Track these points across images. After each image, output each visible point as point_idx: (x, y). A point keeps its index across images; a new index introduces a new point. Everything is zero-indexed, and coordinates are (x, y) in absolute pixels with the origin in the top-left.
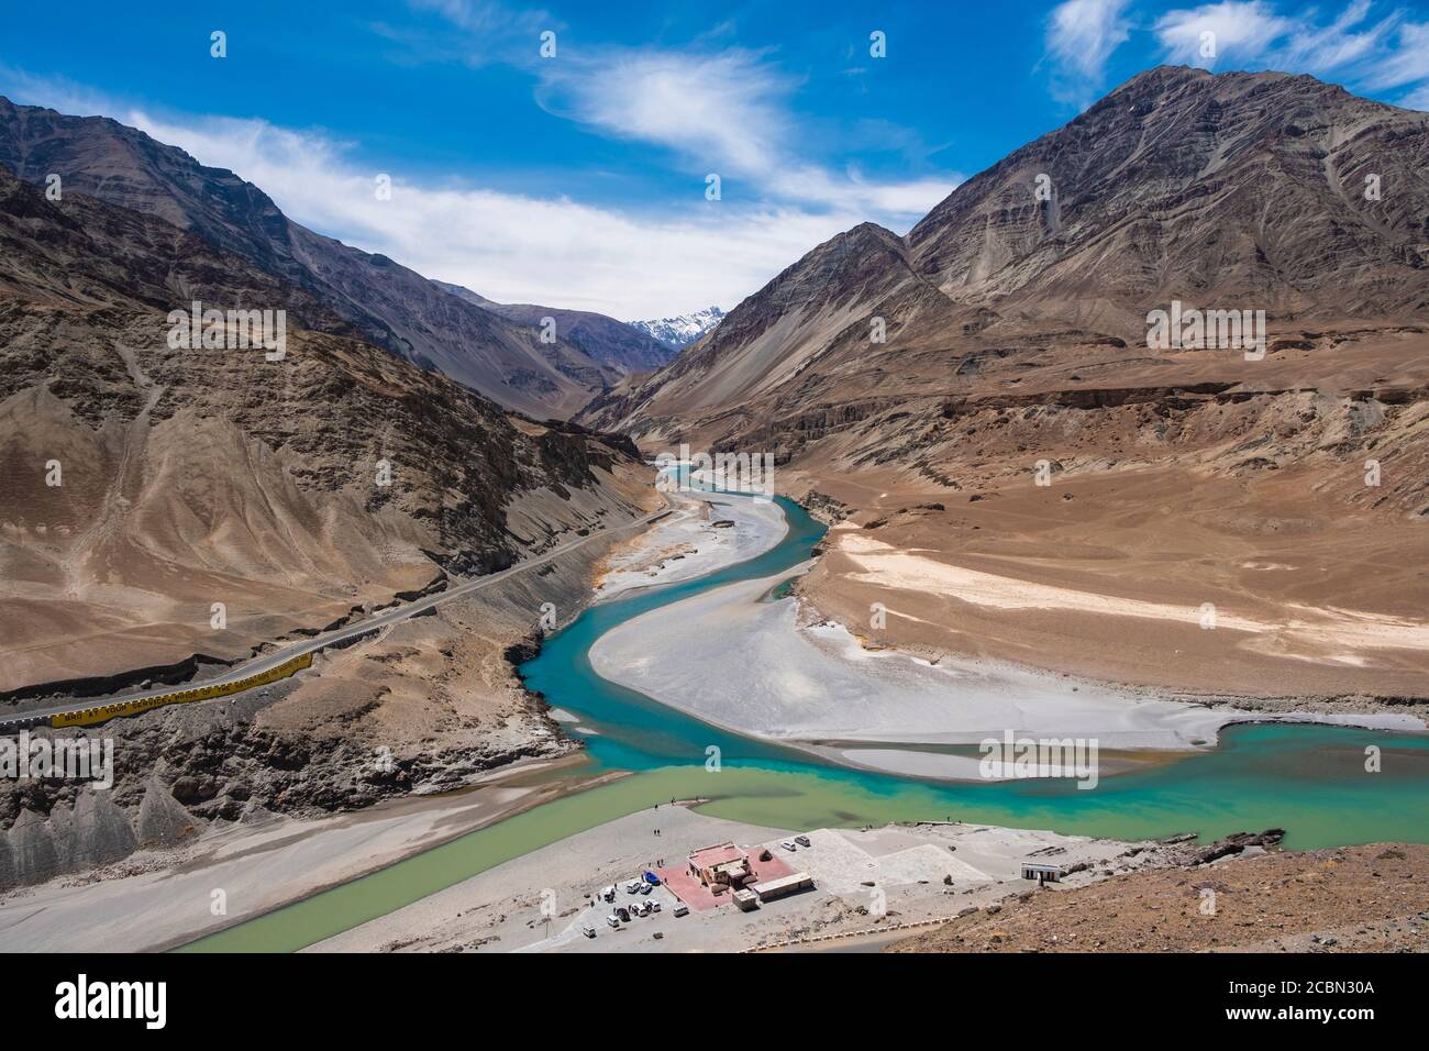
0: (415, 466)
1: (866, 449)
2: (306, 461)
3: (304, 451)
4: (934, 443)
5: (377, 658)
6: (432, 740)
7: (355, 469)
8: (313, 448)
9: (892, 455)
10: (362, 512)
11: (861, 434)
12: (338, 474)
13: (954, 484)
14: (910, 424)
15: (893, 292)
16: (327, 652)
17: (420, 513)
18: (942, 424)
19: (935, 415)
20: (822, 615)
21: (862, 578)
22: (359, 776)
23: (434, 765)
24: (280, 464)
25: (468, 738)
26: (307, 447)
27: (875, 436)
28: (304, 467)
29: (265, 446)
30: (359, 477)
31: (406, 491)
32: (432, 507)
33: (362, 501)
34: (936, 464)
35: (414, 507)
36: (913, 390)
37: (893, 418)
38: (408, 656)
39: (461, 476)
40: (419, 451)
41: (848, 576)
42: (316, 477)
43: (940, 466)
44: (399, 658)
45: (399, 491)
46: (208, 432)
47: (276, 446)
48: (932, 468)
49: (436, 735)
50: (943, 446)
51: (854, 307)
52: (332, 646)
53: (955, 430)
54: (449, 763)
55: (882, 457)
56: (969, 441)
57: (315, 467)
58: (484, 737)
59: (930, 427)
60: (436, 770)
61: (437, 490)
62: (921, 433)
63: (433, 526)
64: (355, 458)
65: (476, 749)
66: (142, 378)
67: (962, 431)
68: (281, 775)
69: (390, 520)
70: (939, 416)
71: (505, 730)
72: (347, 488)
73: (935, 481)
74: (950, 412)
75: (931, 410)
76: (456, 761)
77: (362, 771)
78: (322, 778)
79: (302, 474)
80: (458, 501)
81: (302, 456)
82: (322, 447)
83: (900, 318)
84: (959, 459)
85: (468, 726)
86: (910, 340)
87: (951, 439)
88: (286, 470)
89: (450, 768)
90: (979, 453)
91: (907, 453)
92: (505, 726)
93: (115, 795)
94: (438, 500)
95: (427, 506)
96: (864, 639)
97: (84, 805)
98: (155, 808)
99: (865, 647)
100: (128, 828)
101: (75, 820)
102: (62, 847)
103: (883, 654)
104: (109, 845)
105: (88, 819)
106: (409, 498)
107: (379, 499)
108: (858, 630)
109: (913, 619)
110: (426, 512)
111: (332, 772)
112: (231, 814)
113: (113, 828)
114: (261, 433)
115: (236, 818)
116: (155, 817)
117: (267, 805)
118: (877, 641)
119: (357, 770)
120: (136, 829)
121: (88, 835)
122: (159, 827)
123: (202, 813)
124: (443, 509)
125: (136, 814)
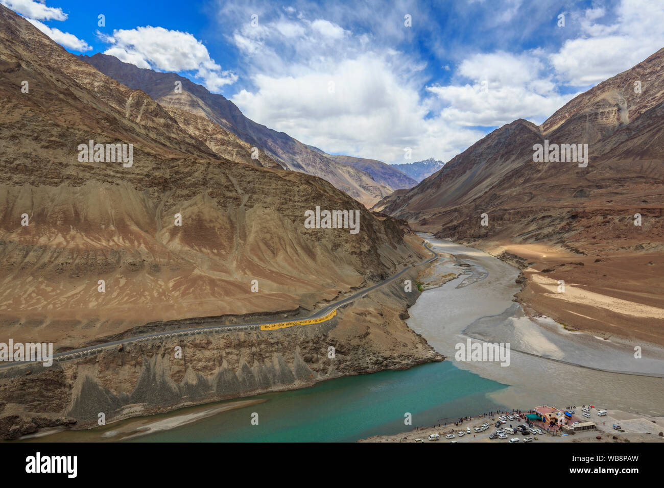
1: (529, 233)
4: (568, 231)
5: (357, 314)
6: (393, 350)
7: (324, 233)
9: (544, 237)
10: (331, 251)
11: (526, 225)
12: (319, 234)
13: (583, 253)
14: (552, 221)
16: (341, 310)
17: (352, 253)
18: (571, 222)
19: (565, 218)
20: (537, 312)
21: (553, 296)
22: (369, 362)
23: (397, 360)
24: (296, 229)
25: (406, 351)
27: (533, 227)
28: (305, 230)
29: (289, 221)
30: (327, 236)
31: (346, 243)
32: (358, 251)
33: (330, 246)
34: (569, 242)
35: (350, 250)
36: (551, 204)
37: (542, 218)
38: (368, 314)
39: (366, 238)
41: (546, 294)
42: (311, 235)
43: (572, 243)
44: (366, 315)
45: (343, 243)
46: (268, 214)
47: (294, 221)
50: (573, 233)
51: (514, 161)
53: (579, 226)
54: (402, 360)
55: (539, 237)
56: (588, 232)
57: (310, 232)
58: (412, 352)
59: (564, 223)
60: (397, 363)
61: (358, 243)
62: (559, 226)
63: (358, 259)
66: (240, 192)
67: (583, 226)
68: (341, 357)
69: (342, 255)
70: (569, 218)
72: (324, 241)
73: (571, 251)
74: (574, 217)
75: (564, 215)
76: (404, 360)
77: (370, 360)
78: (356, 360)
79: (305, 234)
80: (367, 249)
85: (404, 346)
86: (546, 179)
87: (577, 230)
88: (299, 232)
89: (403, 362)
90: (594, 238)
91: (552, 236)
92: (417, 348)
93: (284, 358)
94: (359, 248)
95: (356, 250)
96: (565, 325)
97: (275, 361)
98: (299, 365)
99: (566, 329)
100: (291, 372)
101: (273, 367)
102: (270, 376)
103: (577, 333)
104: (286, 377)
105: (277, 367)
106: (348, 246)
107: (336, 246)
108: (560, 321)
109: (588, 317)
110: (355, 253)
111: (359, 359)
112: (324, 371)
113: (286, 371)
114: (288, 216)
115: (326, 373)
116: (299, 369)
117: (337, 369)
118: (573, 327)
119: (368, 359)
120: (294, 373)
121: (278, 373)
122: (301, 373)
123: (314, 369)
124: (361, 252)
125: (292, 367)
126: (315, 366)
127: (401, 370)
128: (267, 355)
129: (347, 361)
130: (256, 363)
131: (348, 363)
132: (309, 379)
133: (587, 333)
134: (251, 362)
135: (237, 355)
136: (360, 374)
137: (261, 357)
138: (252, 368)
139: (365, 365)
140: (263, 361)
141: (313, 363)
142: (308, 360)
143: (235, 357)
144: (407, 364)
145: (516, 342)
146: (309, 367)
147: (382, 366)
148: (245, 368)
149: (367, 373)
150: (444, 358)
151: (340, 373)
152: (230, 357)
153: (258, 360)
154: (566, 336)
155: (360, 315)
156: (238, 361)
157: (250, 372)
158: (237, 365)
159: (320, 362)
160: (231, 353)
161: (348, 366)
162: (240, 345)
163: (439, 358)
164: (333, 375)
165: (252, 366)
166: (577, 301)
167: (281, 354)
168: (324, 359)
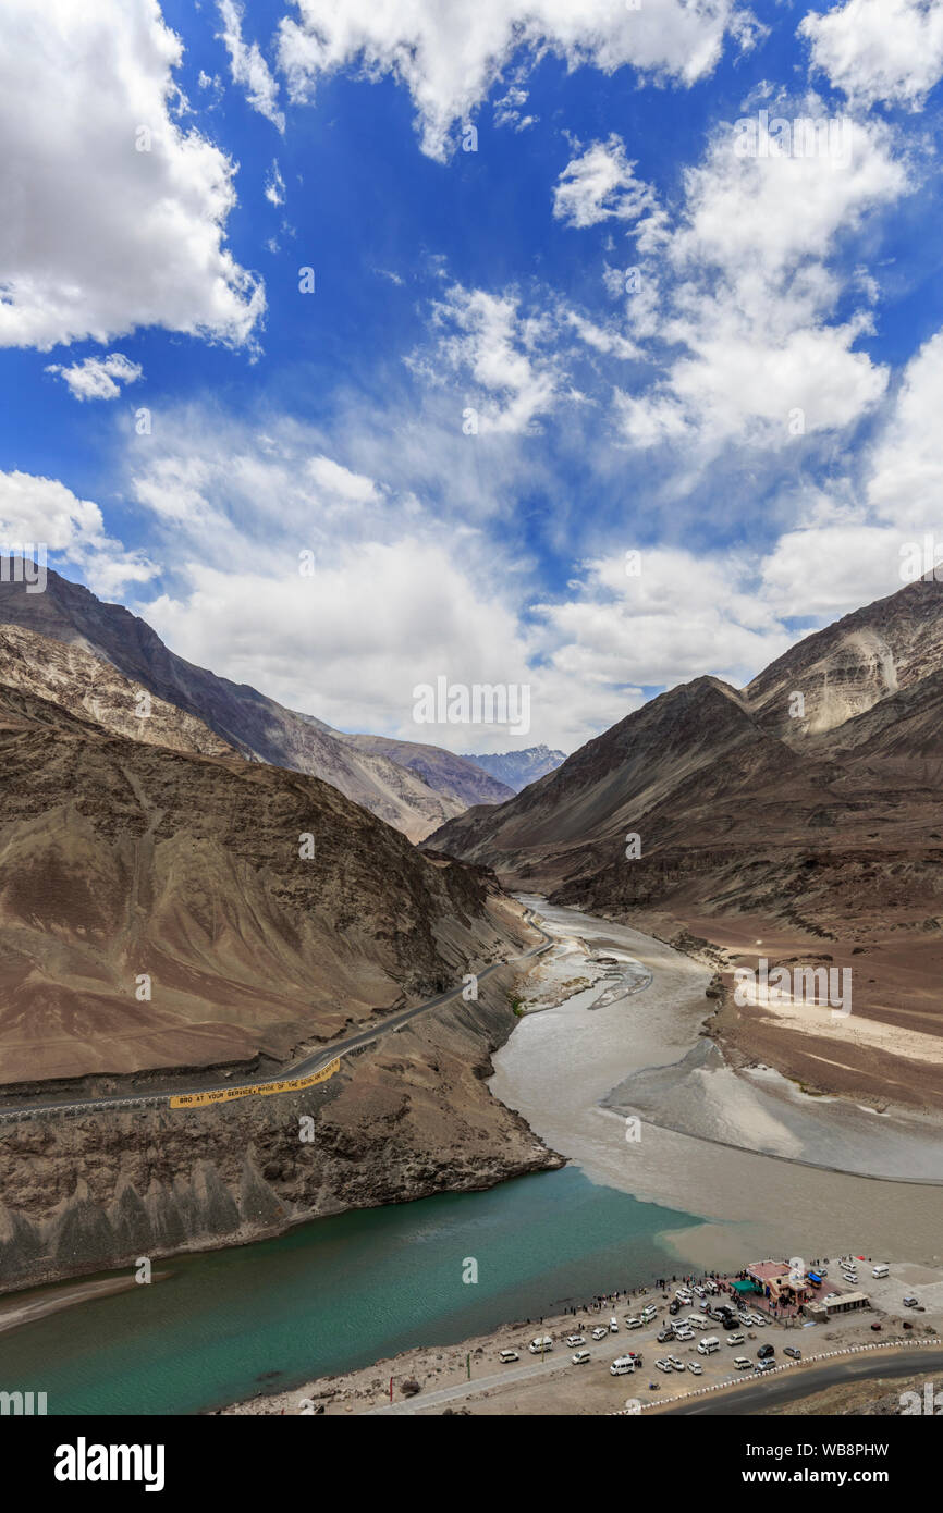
0: (373, 892)
1: (730, 894)
2: (285, 883)
3: (281, 873)
4: (800, 893)
5: (384, 1067)
6: (459, 1146)
7: (324, 892)
8: (289, 871)
10: (333, 931)
11: (723, 879)
12: (310, 896)
13: (830, 935)
14: (772, 873)
15: (736, 742)
16: (350, 1058)
17: (380, 936)
18: (806, 875)
19: (796, 865)
20: (748, 1057)
21: (777, 1023)
22: (406, 1174)
23: (463, 1171)
24: (262, 884)
25: (485, 1148)
26: (285, 870)
27: (739, 882)
28: (282, 887)
29: (249, 867)
30: (327, 899)
31: (367, 914)
32: (390, 931)
33: (332, 920)
34: (805, 914)
35: (375, 929)
36: (767, 838)
37: (755, 865)
38: (408, 1067)
39: (409, 903)
40: (375, 878)
41: (763, 1020)
42: (292, 897)
43: (811, 916)
44: (402, 1069)
45: (360, 915)
46: (202, 851)
47: (258, 867)
48: (804, 917)
49: (460, 1142)
50: (810, 896)
51: (696, 754)
52: (350, 1053)
53: (820, 881)
54: (474, 1170)
55: (748, 904)
56: (837, 893)
57: (291, 888)
58: (497, 1148)
59: (792, 877)
60: (465, 1175)
61: (394, 916)
62: (784, 883)
63: (391, 948)
64: (324, 882)
65: (495, 1159)
66: (146, 803)
67: (828, 883)
68: (345, 1164)
69: (356, 940)
70: (801, 867)
71: (509, 1145)
72: (319, 909)
73: (808, 931)
74: (811, 864)
75: (792, 859)
76: (482, 1168)
77: (409, 1170)
78: (378, 1171)
79: (281, 893)
80: (408, 926)
81: (279, 877)
82: (296, 871)
83: (746, 768)
84: (828, 910)
85: (482, 1137)
86: (757, 790)
87: (817, 889)
88: (268, 889)
89: (478, 1175)
90: (849, 905)
91: (772, 901)
92: (508, 1140)
93: (220, 1173)
94: (393, 924)
95: (386, 929)
96: (802, 1084)
97: (199, 1180)
98: (252, 1188)
99: (805, 1092)
100: (233, 1204)
101: (192, 1193)
102: (185, 1216)
103: (826, 1099)
104: (221, 1218)
105: (203, 1193)
106: (370, 920)
107: (346, 920)
108: (793, 1074)
109: (844, 1067)
110: (385, 935)
111: (385, 1169)
112: (308, 1199)
113: (223, 1203)
114: (245, 855)
115: (313, 1204)
116: (253, 1196)
117: (335, 1194)
118: (817, 1087)
119: (403, 1168)
120: (239, 1206)
121: (204, 1207)
122: (257, 1206)
123: (286, 1196)
124: (397, 933)
125: (237, 1192)
126: (288, 1188)
127: (474, 1191)
128: (182, 1165)
129: (358, 1174)
130: (155, 1186)
131: (361, 1179)
132: (273, 1220)
133: (842, 1098)
134: (143, 1184)
135: (112, 1167)
136: (387, 1203)
137: (165, 1171)
138: (145, 1198)
139: (398, 1183)
140: (171, 1181)
141: (283, 1180)
142: (273, 1176)
143: (106, 1172)
144: (488, 1178)
145: (709, 1122)
146: (274, 1190)
147: (435, 1183)
148: (129, 1200)
149: (402, 1202)
150: (564, 1161)
151: (343, 1203)
152: (96, 1172)
153: (160, 1179)
154: (805, 1108)
155: (389, 1069)
156: (112, 1182)
157: (139, 1207)
158: (109, 1191)
159: (300, 1178)
160: (97, 1164)
161: (360, 1185)
162: (121, 1144)
163: (554, 1161)
164: (328, 1209)
165: (144, 1193)
166: (824, 1033)
167: (212, 1163)
168: (309, 1172)
